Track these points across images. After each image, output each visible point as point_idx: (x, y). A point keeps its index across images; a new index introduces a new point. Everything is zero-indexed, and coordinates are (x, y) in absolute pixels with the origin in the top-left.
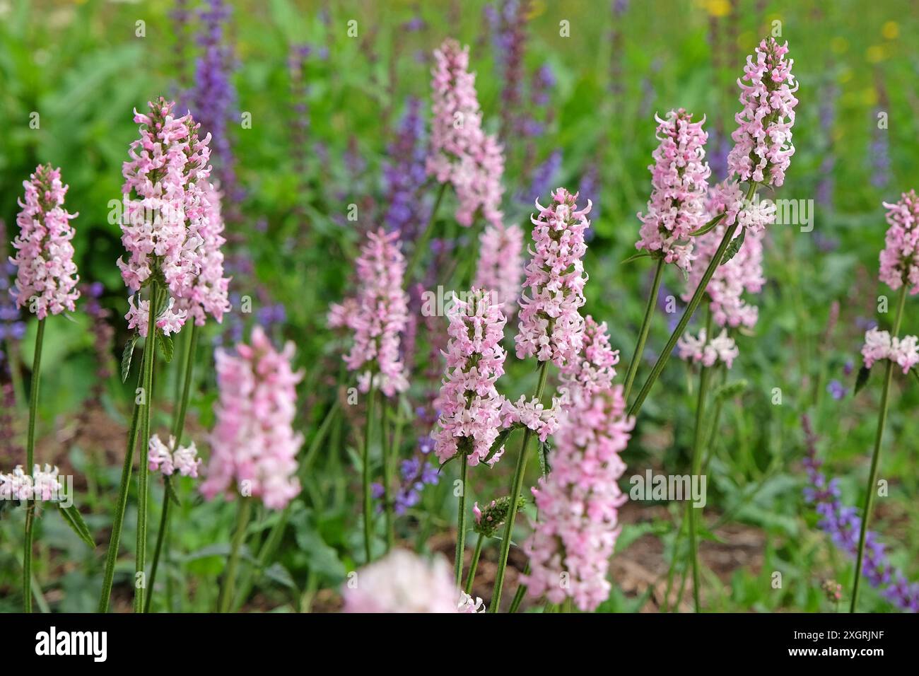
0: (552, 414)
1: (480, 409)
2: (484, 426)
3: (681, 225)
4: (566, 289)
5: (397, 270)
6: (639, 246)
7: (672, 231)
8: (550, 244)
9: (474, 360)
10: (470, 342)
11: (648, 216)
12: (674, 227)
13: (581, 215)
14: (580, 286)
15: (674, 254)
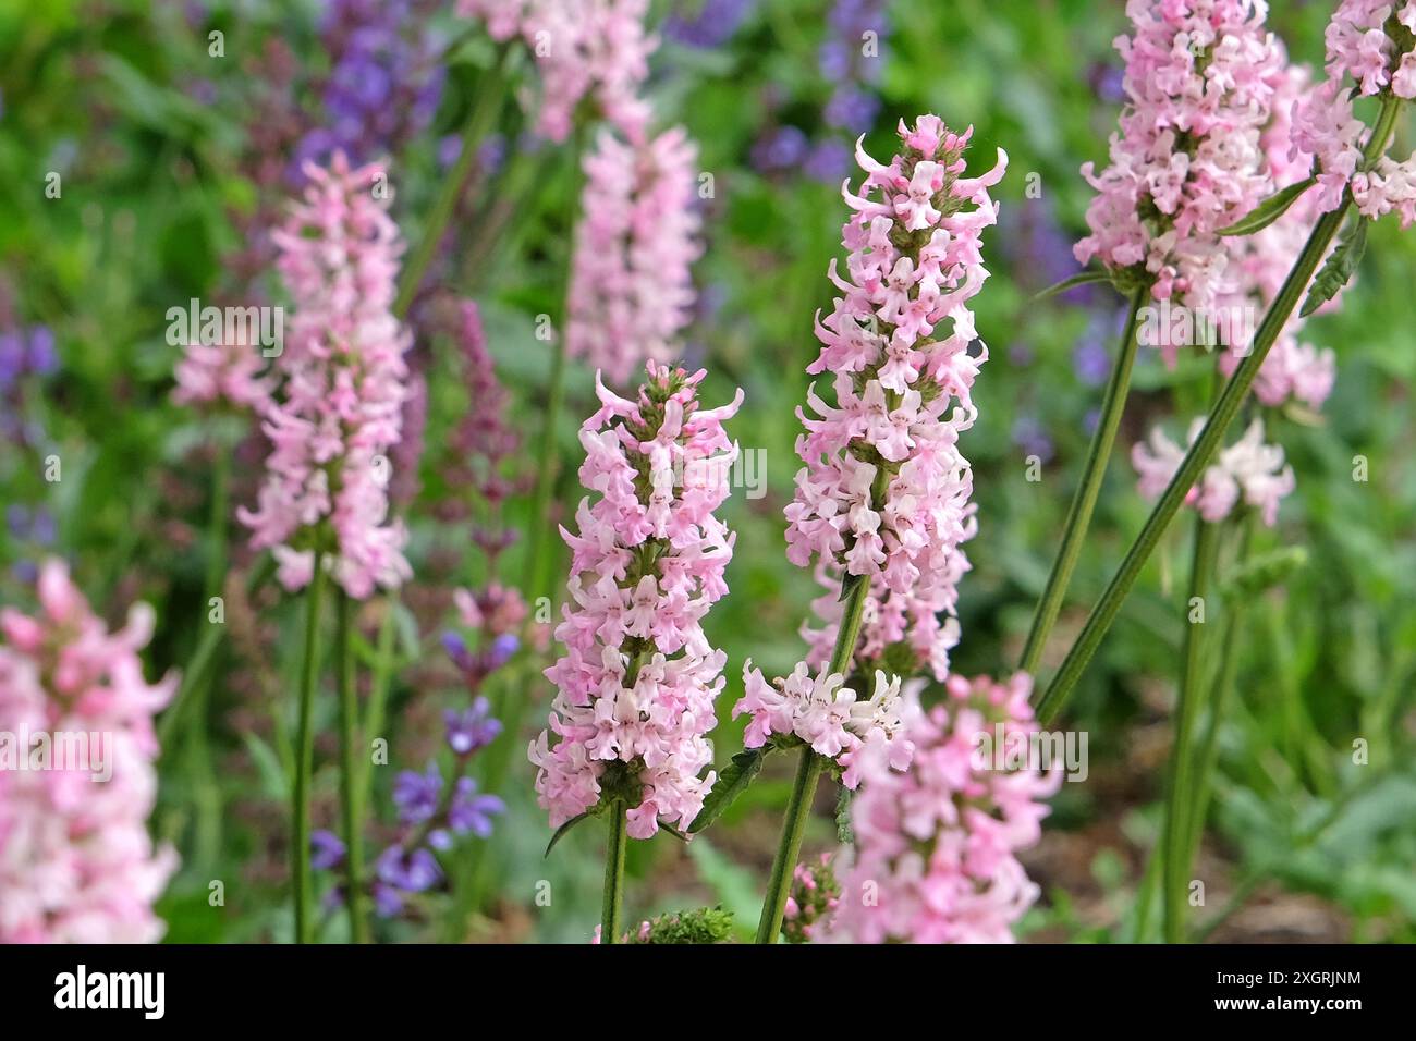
0: (876, 716)
1: (664, 688)
2: (671, 733)
3: (1197, 202)
4: (926, 383)
5: (379, 265)
6: (1084, 251)
7: (1172, 217)
8: (894, 263)
9: (648, 559)
10: (641, 509)
11: (1108, 174)
12: (1180, 206)
13: (975, 187)
14: (964, 377)
15: (1178, 276)
